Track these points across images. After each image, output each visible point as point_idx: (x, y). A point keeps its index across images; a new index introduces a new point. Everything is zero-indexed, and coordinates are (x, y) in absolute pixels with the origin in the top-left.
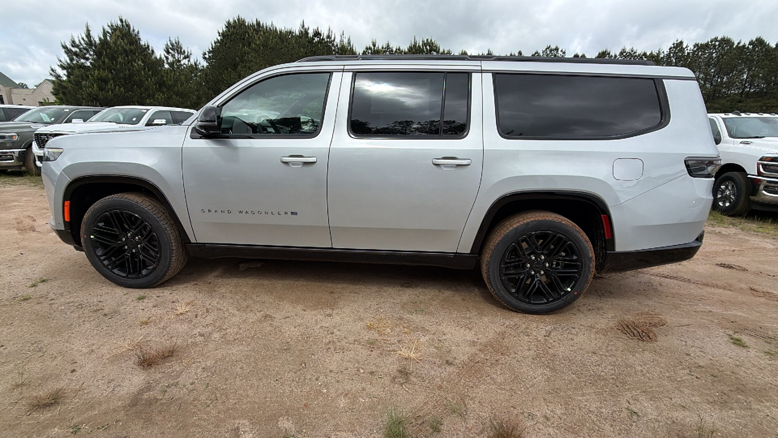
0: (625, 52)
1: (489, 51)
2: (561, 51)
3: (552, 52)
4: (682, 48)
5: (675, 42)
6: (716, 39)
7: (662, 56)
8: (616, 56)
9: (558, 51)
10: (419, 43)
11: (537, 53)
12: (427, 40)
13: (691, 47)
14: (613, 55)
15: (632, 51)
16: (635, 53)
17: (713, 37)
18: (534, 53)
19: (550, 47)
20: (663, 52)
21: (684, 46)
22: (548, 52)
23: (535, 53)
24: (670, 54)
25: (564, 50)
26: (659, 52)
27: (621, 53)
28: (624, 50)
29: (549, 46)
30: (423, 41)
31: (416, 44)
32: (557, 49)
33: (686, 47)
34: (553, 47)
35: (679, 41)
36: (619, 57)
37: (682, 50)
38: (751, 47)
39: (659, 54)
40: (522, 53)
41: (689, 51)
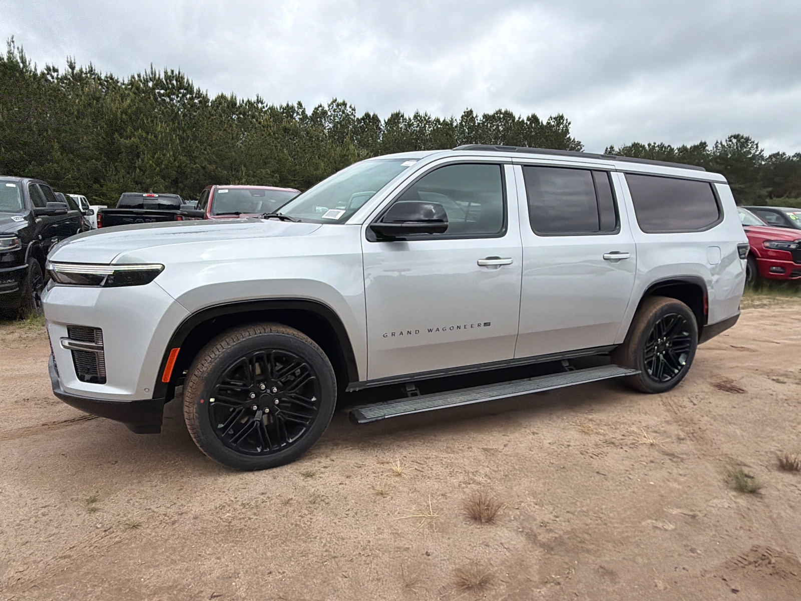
0: (419, 116)
1: (258, 97)
2: (350, 107)
3: (340, 107)
4: (472, 117)
5: (466, 110)
6: (500, 111)
7: (455, 124)
8: (410, 119)
9: (346, 107)
10: (159, 75)
11: (321, 106)
12: (172, 72)
13: (480, 117)
14: (407, 118)
15: (426, 116)
16: (429, 118)
17: (497, 109)
18: (317, 106)
19: (336, 100)
20: (456, 120)
21: (474, 116)
22: (335, 107)
23: (319, 107)
24: (462, 122)
25: (353, 107)
26: (452, 119)
27: (415, 117)
28: (417, 113)
29: (334, 98)
30: (166, 73)
31: (155, 75)
32: (344, 104)
33: (476, 117)
34: (340, 101)
35: (469, 109)
36: (413, 121)
37: (473, 119)
38: (529, 123)
39: (452, 121)
40: (303, 105)
41: (479, 122)
